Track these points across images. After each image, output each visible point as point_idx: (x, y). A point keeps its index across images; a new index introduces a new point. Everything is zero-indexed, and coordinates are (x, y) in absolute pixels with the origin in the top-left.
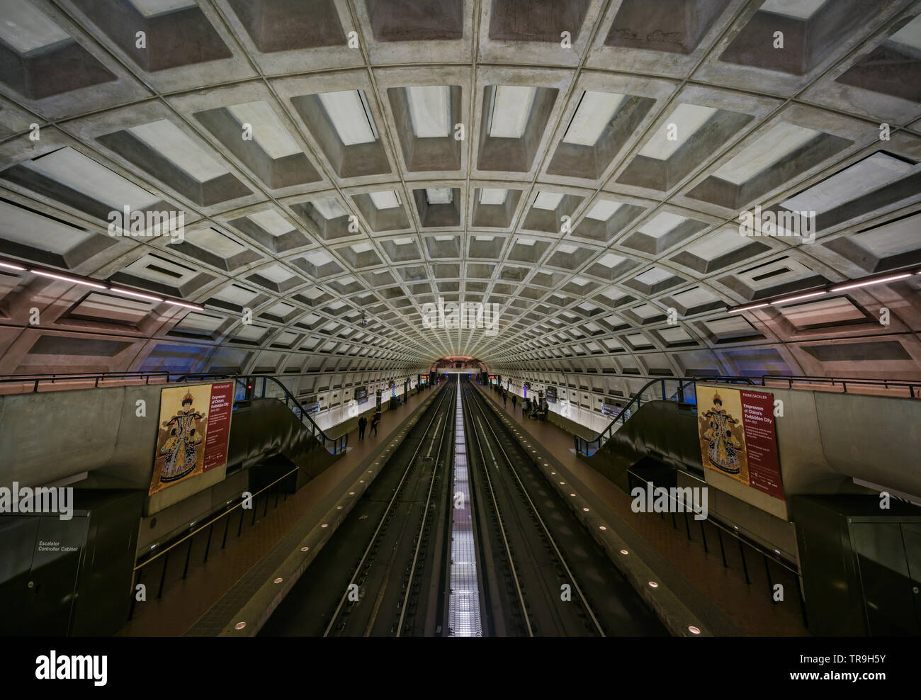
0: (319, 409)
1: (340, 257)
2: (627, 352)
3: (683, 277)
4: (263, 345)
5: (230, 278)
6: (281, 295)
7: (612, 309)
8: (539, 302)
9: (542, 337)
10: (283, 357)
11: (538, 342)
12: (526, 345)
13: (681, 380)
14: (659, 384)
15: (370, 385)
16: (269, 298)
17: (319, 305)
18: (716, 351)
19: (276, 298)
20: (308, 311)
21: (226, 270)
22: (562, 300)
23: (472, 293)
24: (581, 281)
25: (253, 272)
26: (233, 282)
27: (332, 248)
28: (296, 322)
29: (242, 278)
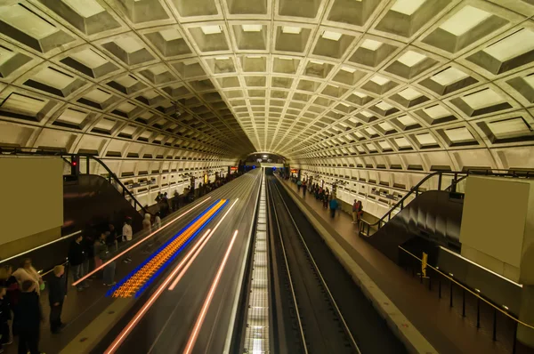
1: (150, 43)
2: (415, 150)
3: (476, 77)
4: (85, 129)
5: (46, 60)
6: (95, 80)
7: (406, 109)
9: (341, 135)
10: (104, 142)
11: (336, 139)
12: (325, 143)
13: (456, 173)
14: (437, 177)
16: (86, 83)
17: (134, 94)
18: (493, 150)
19: (92, 84)
20: (123, 99)
21: (41, 51)
22: (361, 99)
23: (278, 89)
24: (381, 80)
25: (67, 55)
26: (48, 64)
28: (113, 109)
29: (57, 60)
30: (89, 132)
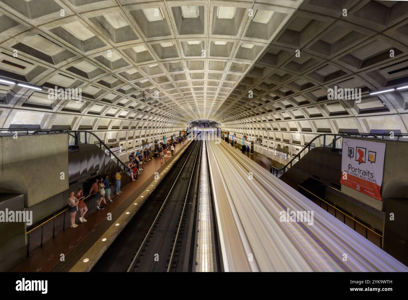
0: (121, 151)
1: (126, 55)
2: (306, 118)
3: (345, 71)
4: (83, 112)
5: (56, 69)
6: (90, 80)
7: (299, 92)
8: (254, 86)
9: (255, 109)
10: (96, 120)
11: (253, 112)
13: (335, 135)
14: (322, 138)
15: (151, 137)
16: (83, 83)
17: (115, 88)
18: (359, 118)
19: (87, 83)
20: (108, 91)
21: (53, 64)
23: (212, 80)
24: (281, 73)
25: (70, 65)
26: (58, 72)
27: (120, 49)
28: (102, 98)
29: (64, 69)
30: (86, 114)
